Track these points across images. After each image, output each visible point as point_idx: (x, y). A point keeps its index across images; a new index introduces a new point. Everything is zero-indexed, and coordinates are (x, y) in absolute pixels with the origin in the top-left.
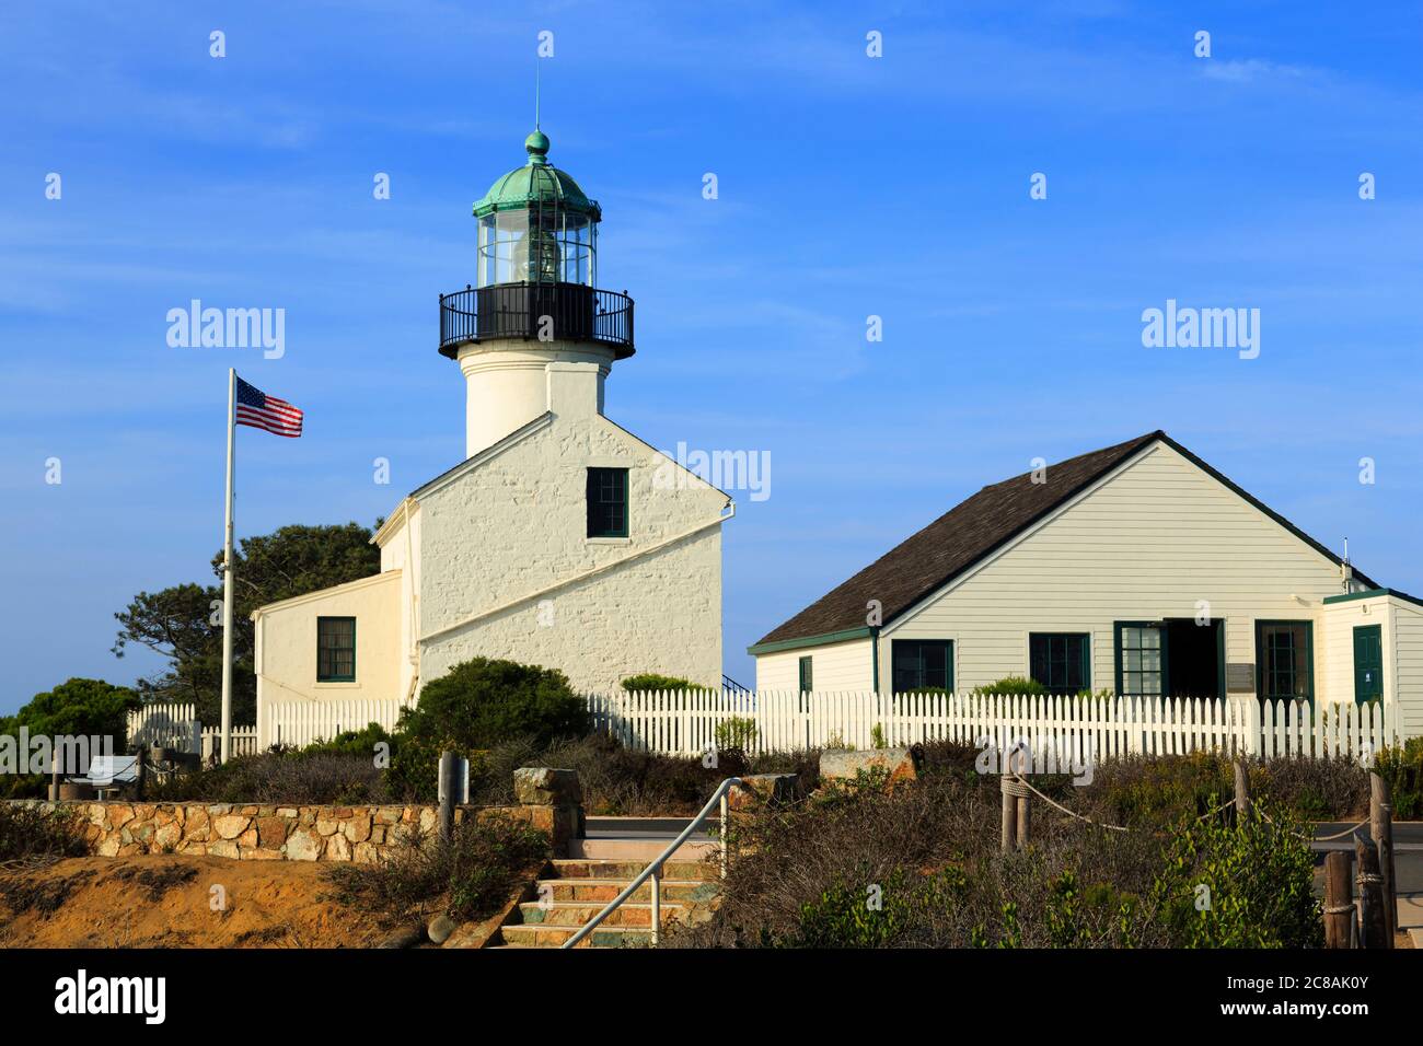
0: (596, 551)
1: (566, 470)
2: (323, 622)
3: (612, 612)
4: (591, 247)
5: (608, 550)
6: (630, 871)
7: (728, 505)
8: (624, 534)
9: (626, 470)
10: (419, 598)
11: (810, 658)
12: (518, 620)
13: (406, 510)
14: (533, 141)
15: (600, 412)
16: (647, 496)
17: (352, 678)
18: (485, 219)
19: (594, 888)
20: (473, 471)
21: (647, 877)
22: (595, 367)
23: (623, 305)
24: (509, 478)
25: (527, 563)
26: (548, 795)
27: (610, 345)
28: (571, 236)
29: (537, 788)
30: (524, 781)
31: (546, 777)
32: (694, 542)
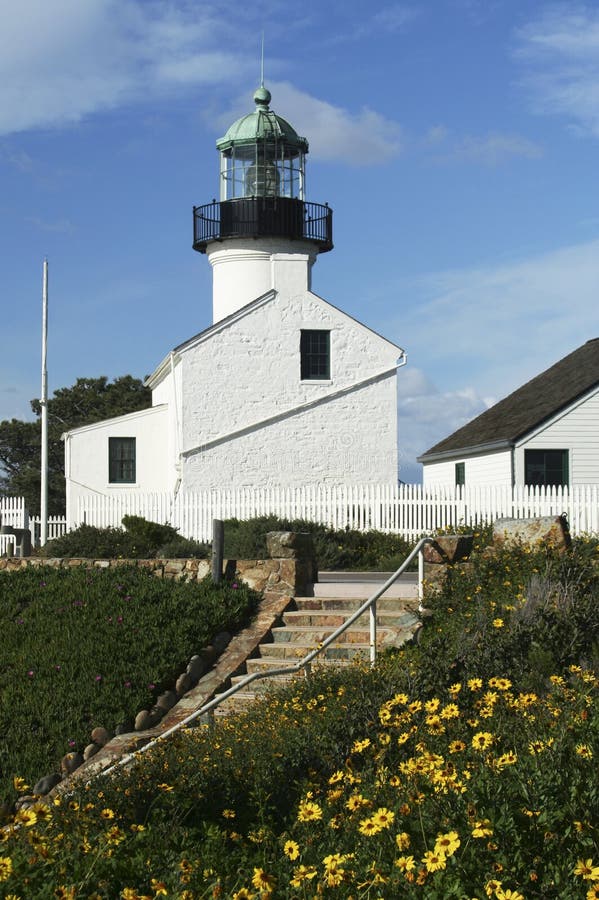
0: (307, 389)
1: (284, 331)
2: (113, 441)
3: (319, 433)
4: (301, 172)
5: (316, 389)
6: (351, 605)
7: (402, 356)
8: (327, 377)
9: (328, 332)
10: (181, 423)
11: (463, 464)
12: (252, 439)
13: (172, 362)
14: (259, 95)
15: (309, 289)
16: (343, 350)
17: (133, 481)
18: (225, 152)
19: (326, 617)
20: (219, 332)
21: (367, 608)
22: (306, 257)
23: (324, 213)
24: (244, 338)
25: (258, 398)
26: (291, 551)
27: (316, 242)
28: (287, 163)
29: (283, 546)
30: (274, 541)
31: (290, 538)
32: (378, 382)
